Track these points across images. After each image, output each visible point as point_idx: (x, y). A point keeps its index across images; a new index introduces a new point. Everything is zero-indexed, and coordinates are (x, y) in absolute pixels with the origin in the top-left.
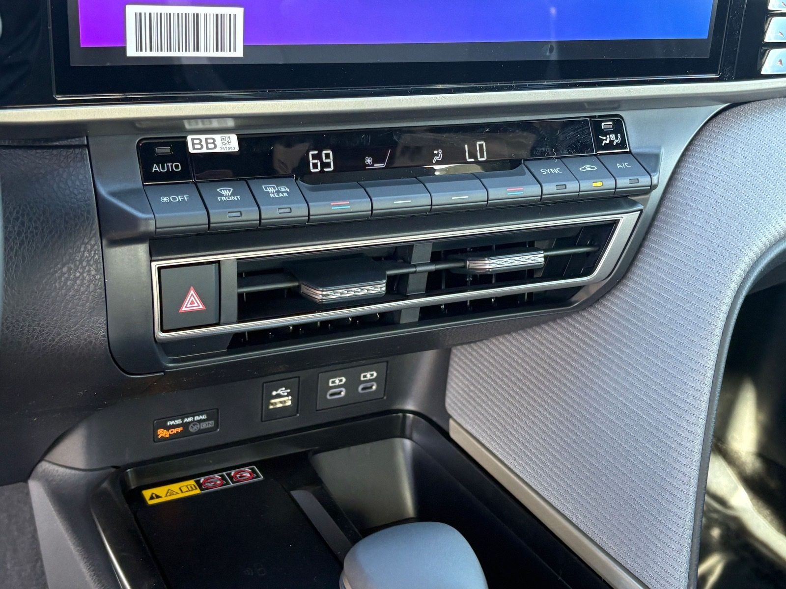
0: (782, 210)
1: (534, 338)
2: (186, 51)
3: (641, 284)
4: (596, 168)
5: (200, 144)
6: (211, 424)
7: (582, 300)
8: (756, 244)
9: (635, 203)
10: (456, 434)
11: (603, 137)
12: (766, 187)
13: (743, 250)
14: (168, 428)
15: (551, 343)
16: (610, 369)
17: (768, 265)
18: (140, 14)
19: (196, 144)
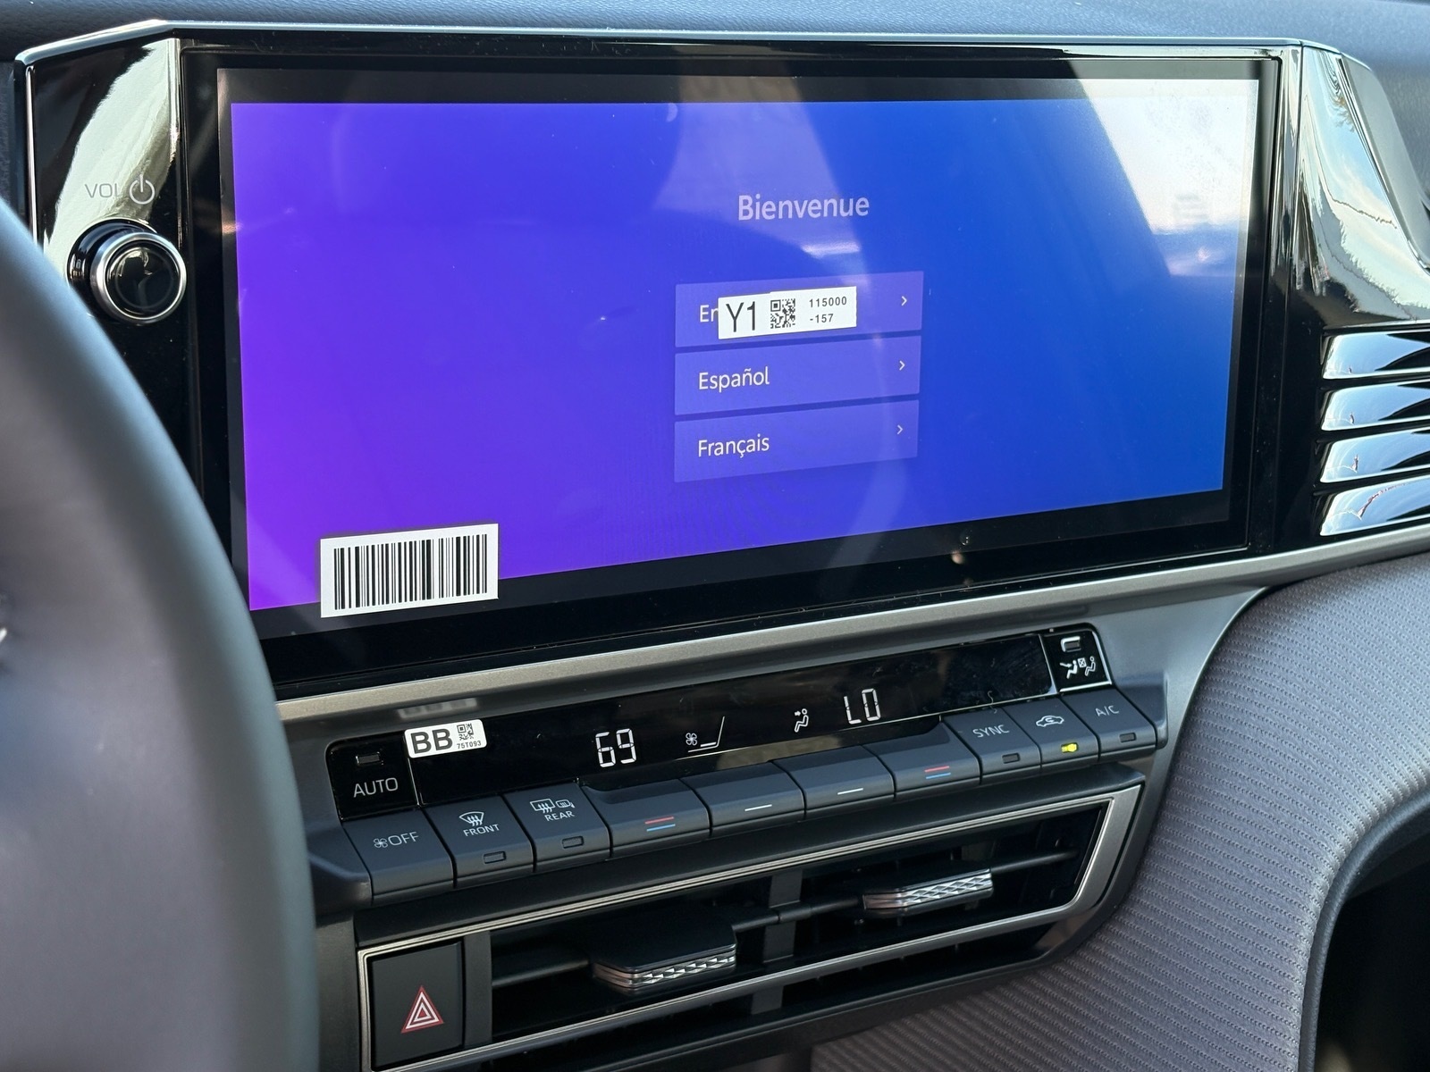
0: (1378, 767)
1: (971, 1018)
2: (411, 600)
3: (1155, 911)
4: (1063, 720)
5: (425, 741)
7: (1055, 946)
8: (1343, 830)
9: (1129, 772)
11: (1066, 663)
12: (1348, 730)
13: (1322, 843)
15: (1004, 1025)
17: (1367, 864)
18: (342, 550)
19: (420, 742)
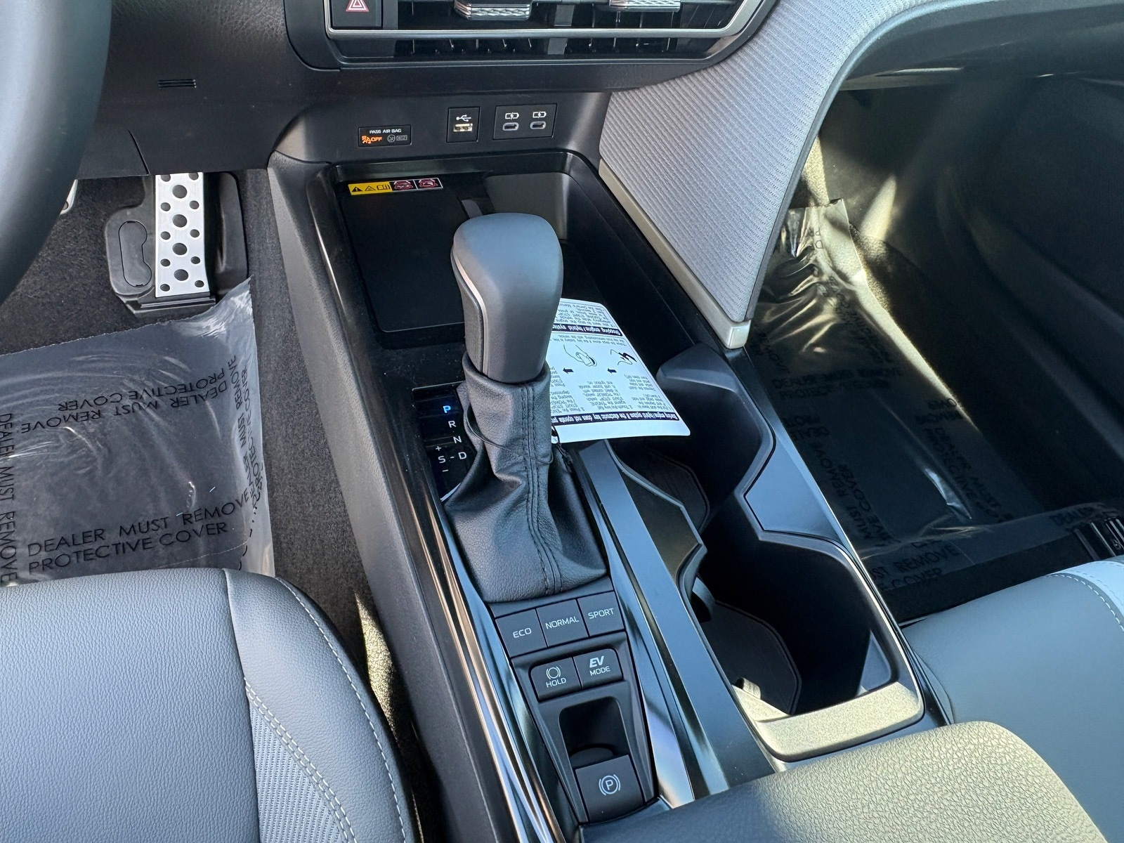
6: (405, 138)
7: (716, 54)
10: (603, 173)
13: (864, 16)
14: (371, 136)
15: (687, 95)
16: (727, 121)
